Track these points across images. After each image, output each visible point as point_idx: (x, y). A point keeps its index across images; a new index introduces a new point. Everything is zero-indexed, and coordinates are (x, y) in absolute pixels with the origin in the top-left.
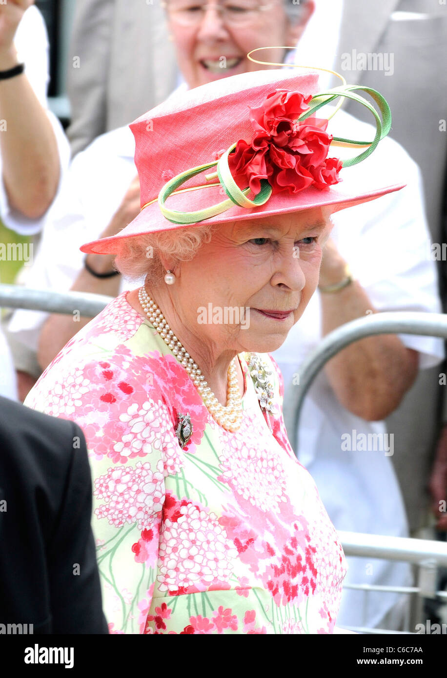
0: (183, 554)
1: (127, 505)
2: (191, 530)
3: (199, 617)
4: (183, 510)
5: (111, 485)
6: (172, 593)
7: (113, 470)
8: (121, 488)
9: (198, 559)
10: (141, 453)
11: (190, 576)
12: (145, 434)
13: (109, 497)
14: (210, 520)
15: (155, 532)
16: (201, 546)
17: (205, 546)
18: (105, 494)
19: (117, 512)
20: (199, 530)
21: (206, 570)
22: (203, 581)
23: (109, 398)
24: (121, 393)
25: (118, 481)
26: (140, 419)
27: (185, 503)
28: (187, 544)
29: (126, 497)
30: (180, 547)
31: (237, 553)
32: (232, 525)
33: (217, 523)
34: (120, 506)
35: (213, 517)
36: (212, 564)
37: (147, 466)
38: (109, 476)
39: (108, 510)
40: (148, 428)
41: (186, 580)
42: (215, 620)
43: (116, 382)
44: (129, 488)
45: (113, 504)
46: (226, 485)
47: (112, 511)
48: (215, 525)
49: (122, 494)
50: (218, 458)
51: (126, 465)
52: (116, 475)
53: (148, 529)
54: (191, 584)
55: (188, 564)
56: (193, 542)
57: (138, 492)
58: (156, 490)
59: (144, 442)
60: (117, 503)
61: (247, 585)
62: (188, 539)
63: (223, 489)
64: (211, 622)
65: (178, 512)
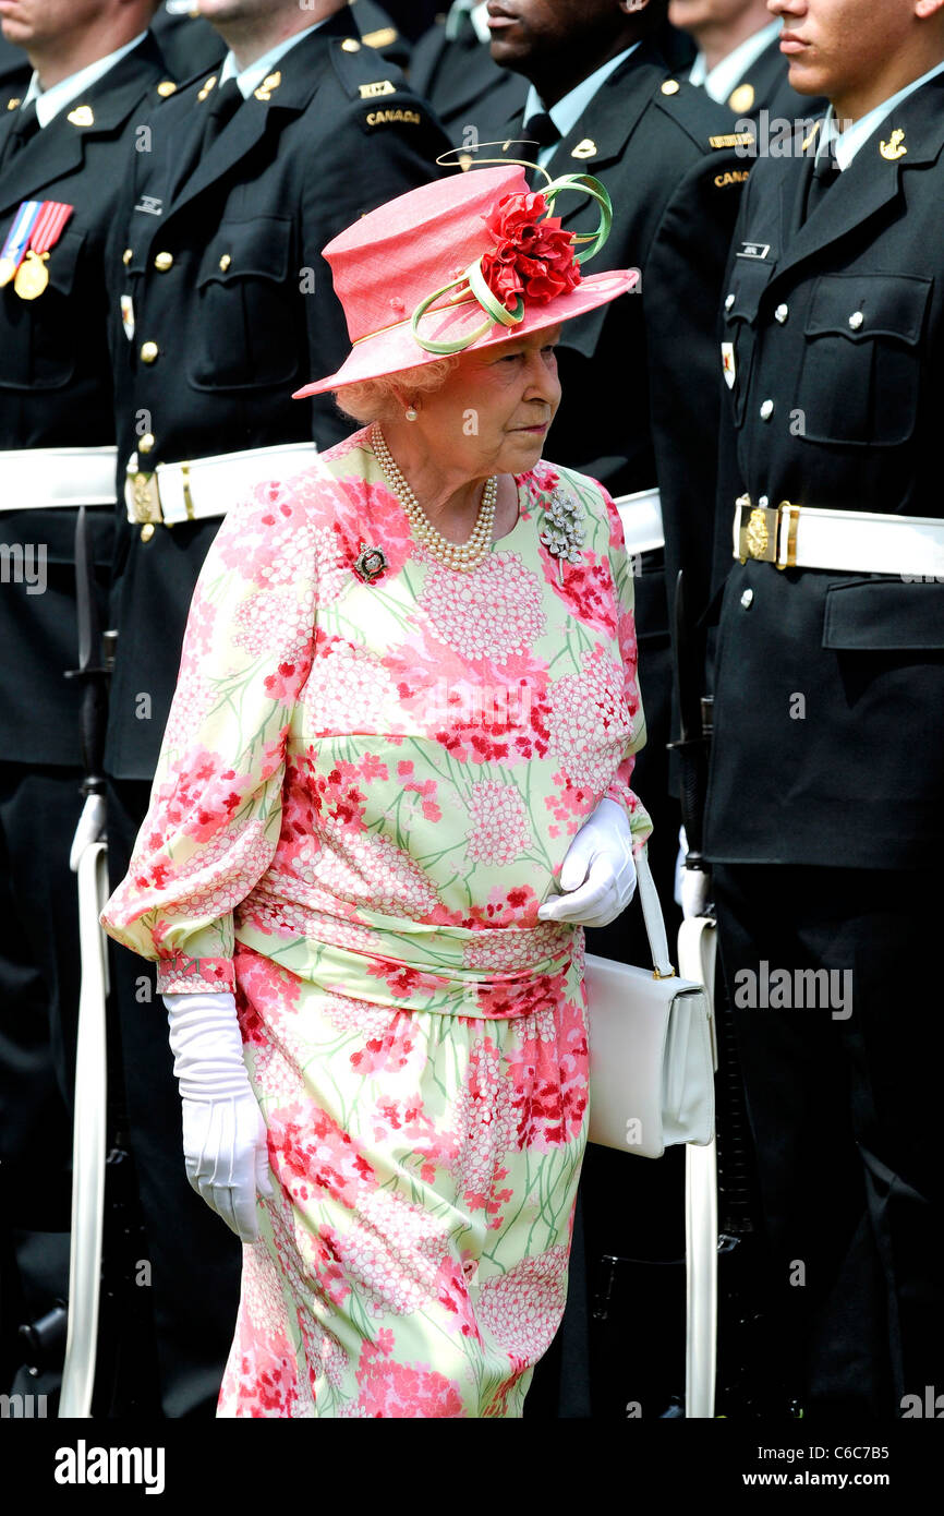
0: (331, 693)
1: (268, 635)
2: (340, 669)
3: (344, 763)
4: (334, 646)
5: (254, 612)
6: (318, 735)
7: (257, 597)
8: (264, 616)
9: (346, 700)
10: (289, 581)
11: (335, 718)
12: (296, 562)
13: (249, 624)
14: (369, 660)
15: (298, 669)
16: (350, 687)
17: (356, 687)
18: (245, 622)
19: (256, 641)
20: (351, 669)
21: (352, 713)
22: (348, 724)
23: (269, 520)
24: (281, 517)
25: (261, 609)
26: (293, 544)
27: (336, 639)
28: (335, 683)
29: (268, 626)
30: (328, 686)
31: (398, 698)
32: (399, 668)
33: (379, 664)
34: (259, 636)
35: (373, 657)
36: (362, 707)
37: (292, 596)
38: (253, 603)
39: (246, 638)
40: (300, 555)
41: (331, 721)
42: (361, 767)
43: (279, 503)
44: (272, 617)
45: (252, 633)
46: (417, 626)
47: (250, 640)
48: (375, 666)
49: (264, 623)
50: (415, 597)
51: (273, 592)
52: (260, 603)
53: (289, 663)
54: (335, 725)
55: (335, 703)
56: (342, 682)
57: (281, 622)
58: (300, 622)
59: (294, 569)
60: (258, 631)
61: (400, 733)
62: (337, 679)
63: (410, 629)
64: (357, 769)
65: (329, 648)
